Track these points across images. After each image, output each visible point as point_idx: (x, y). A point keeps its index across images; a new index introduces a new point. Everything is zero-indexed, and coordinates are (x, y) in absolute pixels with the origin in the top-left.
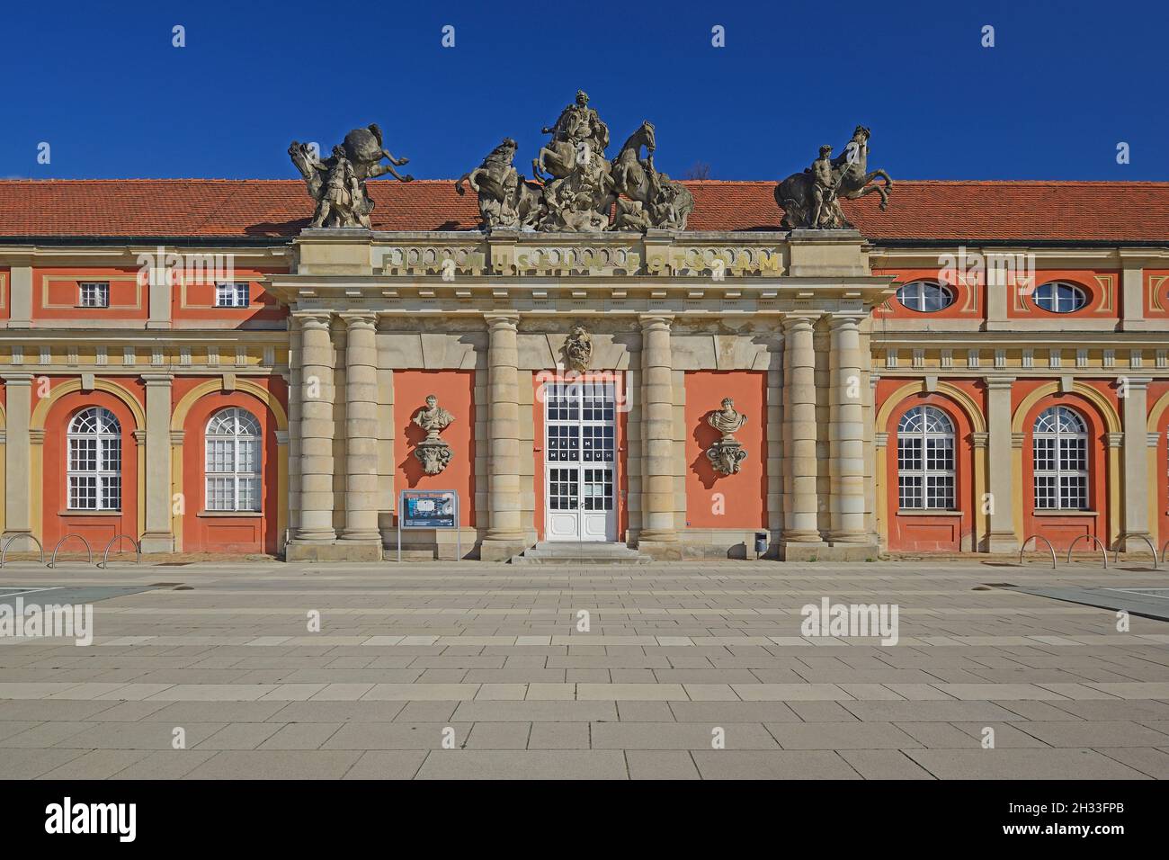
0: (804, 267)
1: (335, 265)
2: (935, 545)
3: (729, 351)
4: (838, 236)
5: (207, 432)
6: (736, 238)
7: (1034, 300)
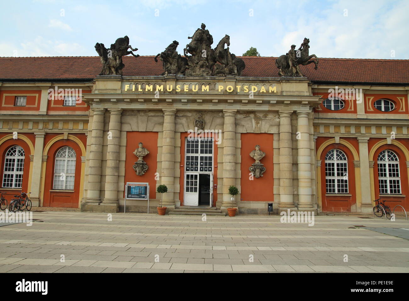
0: (286, 92)
1: (108, 89)
2: (341, 209)
3: (258, 125)
4: (299, 79)
5: (56, 156)
6: (261, 79)
7: (375, 106)
